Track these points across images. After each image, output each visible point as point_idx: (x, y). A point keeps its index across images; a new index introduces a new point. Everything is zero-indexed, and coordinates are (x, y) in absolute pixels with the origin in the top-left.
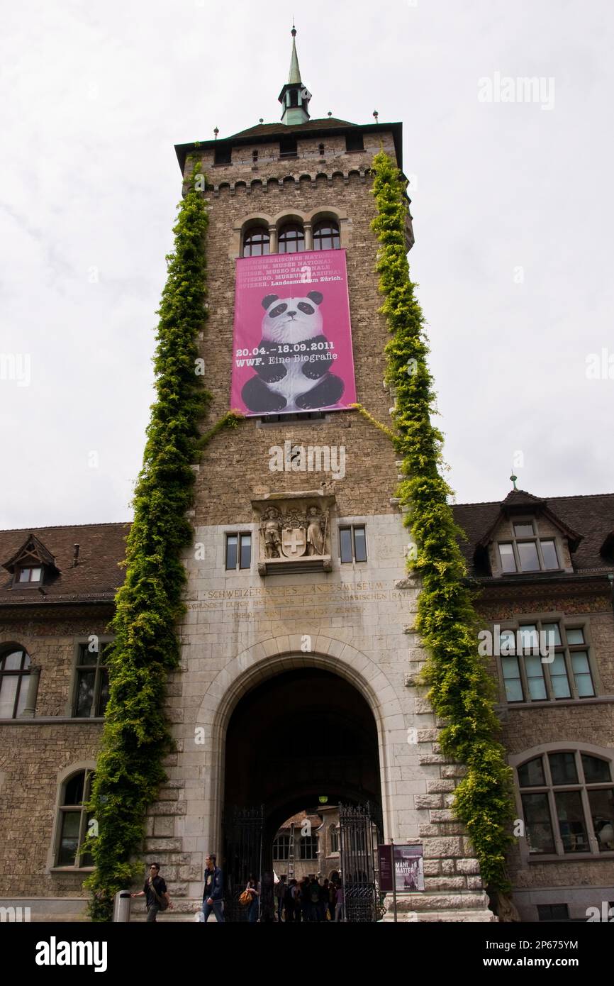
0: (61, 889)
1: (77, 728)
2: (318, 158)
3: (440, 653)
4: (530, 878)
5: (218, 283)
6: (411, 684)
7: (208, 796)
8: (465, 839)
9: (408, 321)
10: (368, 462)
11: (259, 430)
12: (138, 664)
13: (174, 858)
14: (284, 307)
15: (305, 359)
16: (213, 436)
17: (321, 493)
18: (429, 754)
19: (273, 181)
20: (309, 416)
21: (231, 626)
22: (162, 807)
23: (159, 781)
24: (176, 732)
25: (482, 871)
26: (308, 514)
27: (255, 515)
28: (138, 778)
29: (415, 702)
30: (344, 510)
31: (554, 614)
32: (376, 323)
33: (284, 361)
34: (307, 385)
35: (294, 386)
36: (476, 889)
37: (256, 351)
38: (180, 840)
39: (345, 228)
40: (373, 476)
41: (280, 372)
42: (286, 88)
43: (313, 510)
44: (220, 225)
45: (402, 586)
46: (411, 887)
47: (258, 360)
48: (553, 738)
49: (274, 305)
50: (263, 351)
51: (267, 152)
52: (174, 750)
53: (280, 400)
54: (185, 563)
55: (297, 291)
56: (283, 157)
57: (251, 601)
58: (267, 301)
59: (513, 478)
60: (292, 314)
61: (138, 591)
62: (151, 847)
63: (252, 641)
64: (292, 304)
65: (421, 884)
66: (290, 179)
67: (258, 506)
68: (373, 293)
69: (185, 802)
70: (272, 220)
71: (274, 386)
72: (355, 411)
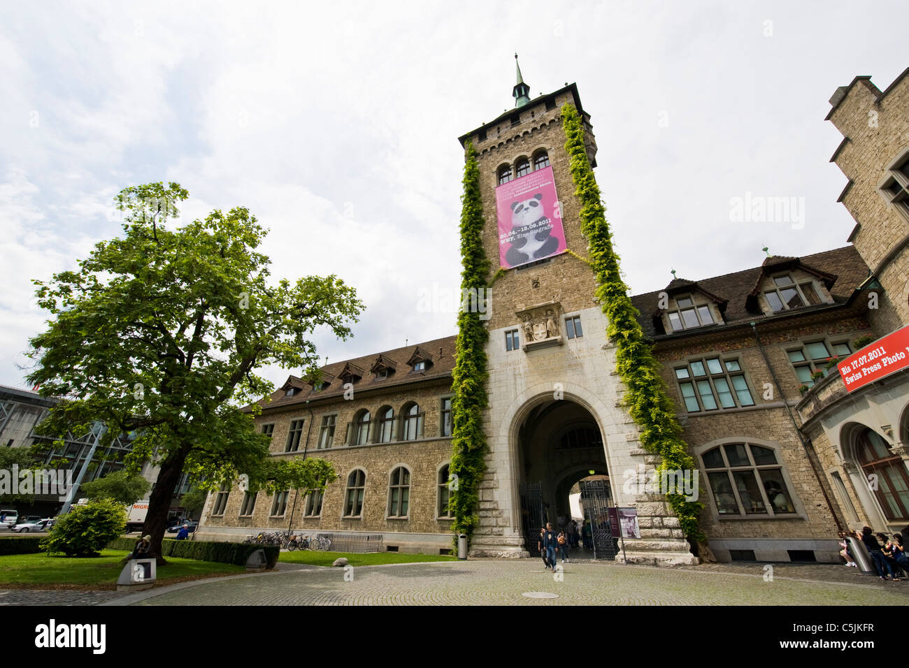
0: (442, 529)
1: (443, 442)
2: (531, 119)
3: (633, 385)
4: (721, 531)
5: (488, 203)
6: (618, 406)
7: (509, 477)
8: (667, 504)
10: (577, 280)
11: (517, 275)
12: (466, 407)
13: (494, 513)
14: (522, 206)
15: (536, 232)
16: (494, 282)
17: (553, 302)
18: (635, 448)
19: (509, 141)
20: (543, 261)
21: (513, 381)
22: (486, 484)
23: (483, 469)
24: (490, 442)
25: (683, 525)
26: (547, 315)
27: (519, 320)
28: (471, 468)
29: (623, 416)
30: (567, 309)
31: (714, 353)
32: (573, 202)
33: (525, 235)
34: (539, 245)
35: (532, 247)
36: (679, 538)
37: (510, 233)
38: (496, 502)
39: (550, 154)
40: (581, 287)
41: (523, 242)
42: (515, 88)
43: (549, 312)
44: (485, 173)
45: (606, 348)
46: (632, 536)
47: (512, 238)
48: (724, 435)
49: (517, 207)
50: (514, 233)
51: (504, 126)
52: (489, 452)
53: (525, 256)
54: (486, 351)
55: (527, 196)
56: (513, 126)
57: (521, 366)
58: (513, 206)
59: (673, 272)
60: (526, 209)
61: (463, 369)
62: (482, 507)
63: (524, 389)
64: (526, 204)
65: (638, 533)
66: (518, 137)
67: (520, 315)
68: (570, 185)
69: (498, 481)
70: (511, 161)
71: (521, 250)
72: (566, 253)
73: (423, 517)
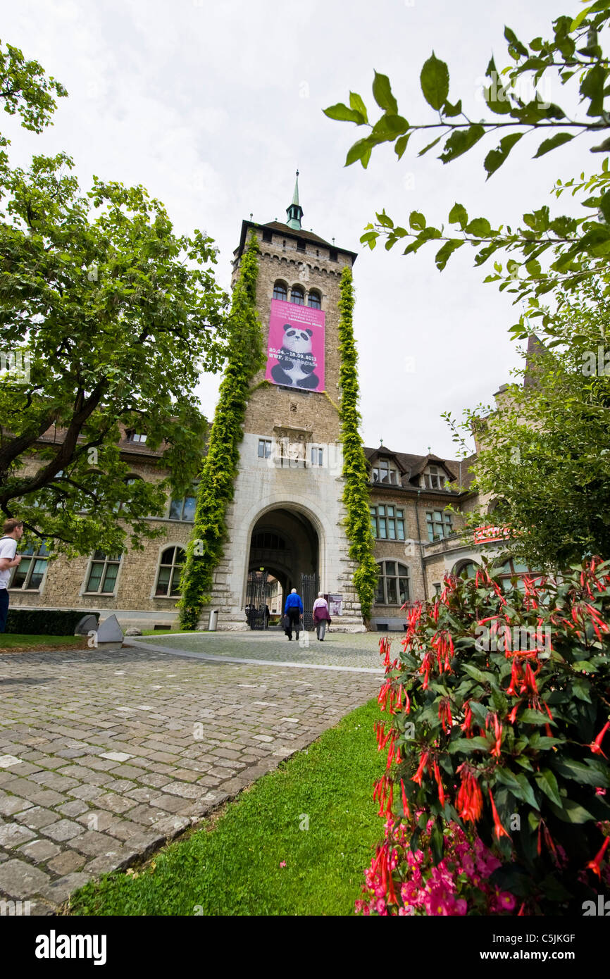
0: (159, 607)
2: (316, 258)
5: (261, 309)
6: (339, 524)
7: (244, 565)
8: (357, 594)
9: (350, 358)
10: (327, 420)
11: (278, 391)
13: (225, 594)
14: (294, 333)
15: (303, 363)
16: (255, 390)
17: (305, 429)
19: (292, 261)
20: (305, 392)
21: (260, 485)
22: (221, 569)
23: (221, 555)
24: (230, 533)
25: (362, 609)
26: (299, 438)
27: (274, 433)
30: (315, 439)
32: (335, 354)
33: (293, 361)
34: (303, 376)
35: (296, 374)
36: (359, 616)
37: (279, 351)
38: (229, 585)
39: (324, 301)
40: (329, 427)
41: (290, 366)
42: (292, 206)
43: (302, 437)
44: (263, 276)
45: (337, 480)
47: (280, 357)
48: (388, 555)
49: (289, 330)
50: (282, 352)
51: (290, 244)
52: (228, 541)
53: (289, 380)
54: (239, 450)
55: (300, 326)
56: (298, 250)
57: (270, 474)
58: (286, 327)
59: (381, 441)
60: (298, 337)
62: (215, 588)
63: (269, 494)
64: (298, 332)
65: (341, 612)
67: (276, 429)
68: (335, 338)
69: (232, 567)
70: (291, 283)
71: (287, 372)
72: (323, 394)
73: (135, 595)
